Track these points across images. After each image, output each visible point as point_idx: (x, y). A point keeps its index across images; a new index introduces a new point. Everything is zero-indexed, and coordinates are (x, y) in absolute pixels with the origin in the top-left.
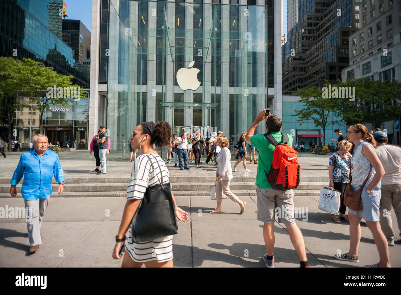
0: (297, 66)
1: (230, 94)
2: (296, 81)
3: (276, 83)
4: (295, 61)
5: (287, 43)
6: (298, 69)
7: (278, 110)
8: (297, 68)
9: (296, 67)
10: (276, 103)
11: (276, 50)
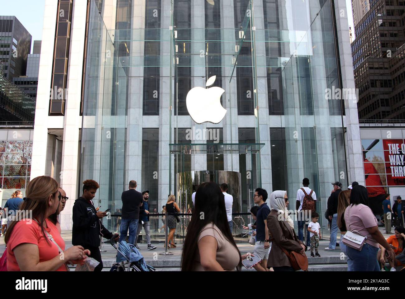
0: (376, 78)
1: (270, 128)
2: (378, 104)
3: (348, 108)
4: (372, 71)
5: (356, 41)
6: (378, 84)
7: (354, 152)
8: (377, 82)
9: (376, 80)
10: (349, 142)
11: (343, 54)
